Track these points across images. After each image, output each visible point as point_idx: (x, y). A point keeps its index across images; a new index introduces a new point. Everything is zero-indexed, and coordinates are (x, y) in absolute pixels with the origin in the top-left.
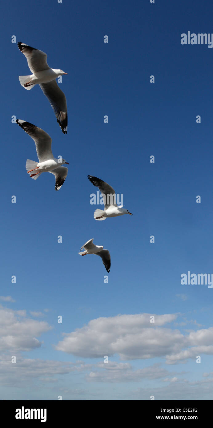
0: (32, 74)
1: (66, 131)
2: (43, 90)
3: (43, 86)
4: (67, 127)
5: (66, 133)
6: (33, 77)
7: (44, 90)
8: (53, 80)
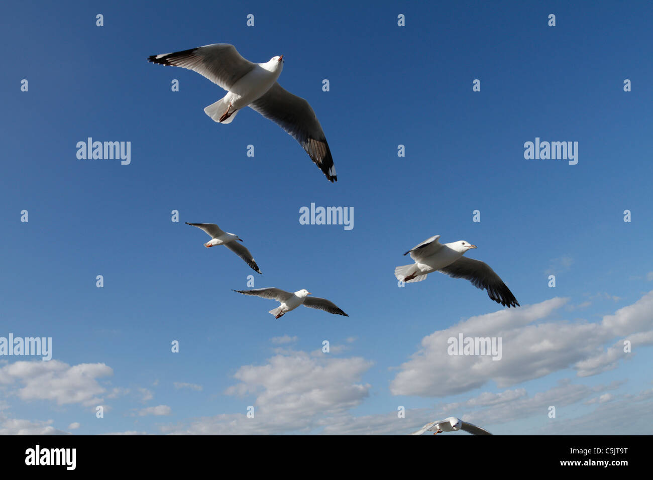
0: (226, 92)
1: (335, 175)
2: (260, 112)
3: (257, 104)
4: (333, 167)
5: (336, 180)
6: (231, 97)
7: (262, 110)
8: (272, 86)
